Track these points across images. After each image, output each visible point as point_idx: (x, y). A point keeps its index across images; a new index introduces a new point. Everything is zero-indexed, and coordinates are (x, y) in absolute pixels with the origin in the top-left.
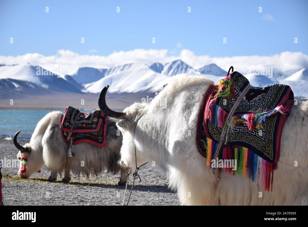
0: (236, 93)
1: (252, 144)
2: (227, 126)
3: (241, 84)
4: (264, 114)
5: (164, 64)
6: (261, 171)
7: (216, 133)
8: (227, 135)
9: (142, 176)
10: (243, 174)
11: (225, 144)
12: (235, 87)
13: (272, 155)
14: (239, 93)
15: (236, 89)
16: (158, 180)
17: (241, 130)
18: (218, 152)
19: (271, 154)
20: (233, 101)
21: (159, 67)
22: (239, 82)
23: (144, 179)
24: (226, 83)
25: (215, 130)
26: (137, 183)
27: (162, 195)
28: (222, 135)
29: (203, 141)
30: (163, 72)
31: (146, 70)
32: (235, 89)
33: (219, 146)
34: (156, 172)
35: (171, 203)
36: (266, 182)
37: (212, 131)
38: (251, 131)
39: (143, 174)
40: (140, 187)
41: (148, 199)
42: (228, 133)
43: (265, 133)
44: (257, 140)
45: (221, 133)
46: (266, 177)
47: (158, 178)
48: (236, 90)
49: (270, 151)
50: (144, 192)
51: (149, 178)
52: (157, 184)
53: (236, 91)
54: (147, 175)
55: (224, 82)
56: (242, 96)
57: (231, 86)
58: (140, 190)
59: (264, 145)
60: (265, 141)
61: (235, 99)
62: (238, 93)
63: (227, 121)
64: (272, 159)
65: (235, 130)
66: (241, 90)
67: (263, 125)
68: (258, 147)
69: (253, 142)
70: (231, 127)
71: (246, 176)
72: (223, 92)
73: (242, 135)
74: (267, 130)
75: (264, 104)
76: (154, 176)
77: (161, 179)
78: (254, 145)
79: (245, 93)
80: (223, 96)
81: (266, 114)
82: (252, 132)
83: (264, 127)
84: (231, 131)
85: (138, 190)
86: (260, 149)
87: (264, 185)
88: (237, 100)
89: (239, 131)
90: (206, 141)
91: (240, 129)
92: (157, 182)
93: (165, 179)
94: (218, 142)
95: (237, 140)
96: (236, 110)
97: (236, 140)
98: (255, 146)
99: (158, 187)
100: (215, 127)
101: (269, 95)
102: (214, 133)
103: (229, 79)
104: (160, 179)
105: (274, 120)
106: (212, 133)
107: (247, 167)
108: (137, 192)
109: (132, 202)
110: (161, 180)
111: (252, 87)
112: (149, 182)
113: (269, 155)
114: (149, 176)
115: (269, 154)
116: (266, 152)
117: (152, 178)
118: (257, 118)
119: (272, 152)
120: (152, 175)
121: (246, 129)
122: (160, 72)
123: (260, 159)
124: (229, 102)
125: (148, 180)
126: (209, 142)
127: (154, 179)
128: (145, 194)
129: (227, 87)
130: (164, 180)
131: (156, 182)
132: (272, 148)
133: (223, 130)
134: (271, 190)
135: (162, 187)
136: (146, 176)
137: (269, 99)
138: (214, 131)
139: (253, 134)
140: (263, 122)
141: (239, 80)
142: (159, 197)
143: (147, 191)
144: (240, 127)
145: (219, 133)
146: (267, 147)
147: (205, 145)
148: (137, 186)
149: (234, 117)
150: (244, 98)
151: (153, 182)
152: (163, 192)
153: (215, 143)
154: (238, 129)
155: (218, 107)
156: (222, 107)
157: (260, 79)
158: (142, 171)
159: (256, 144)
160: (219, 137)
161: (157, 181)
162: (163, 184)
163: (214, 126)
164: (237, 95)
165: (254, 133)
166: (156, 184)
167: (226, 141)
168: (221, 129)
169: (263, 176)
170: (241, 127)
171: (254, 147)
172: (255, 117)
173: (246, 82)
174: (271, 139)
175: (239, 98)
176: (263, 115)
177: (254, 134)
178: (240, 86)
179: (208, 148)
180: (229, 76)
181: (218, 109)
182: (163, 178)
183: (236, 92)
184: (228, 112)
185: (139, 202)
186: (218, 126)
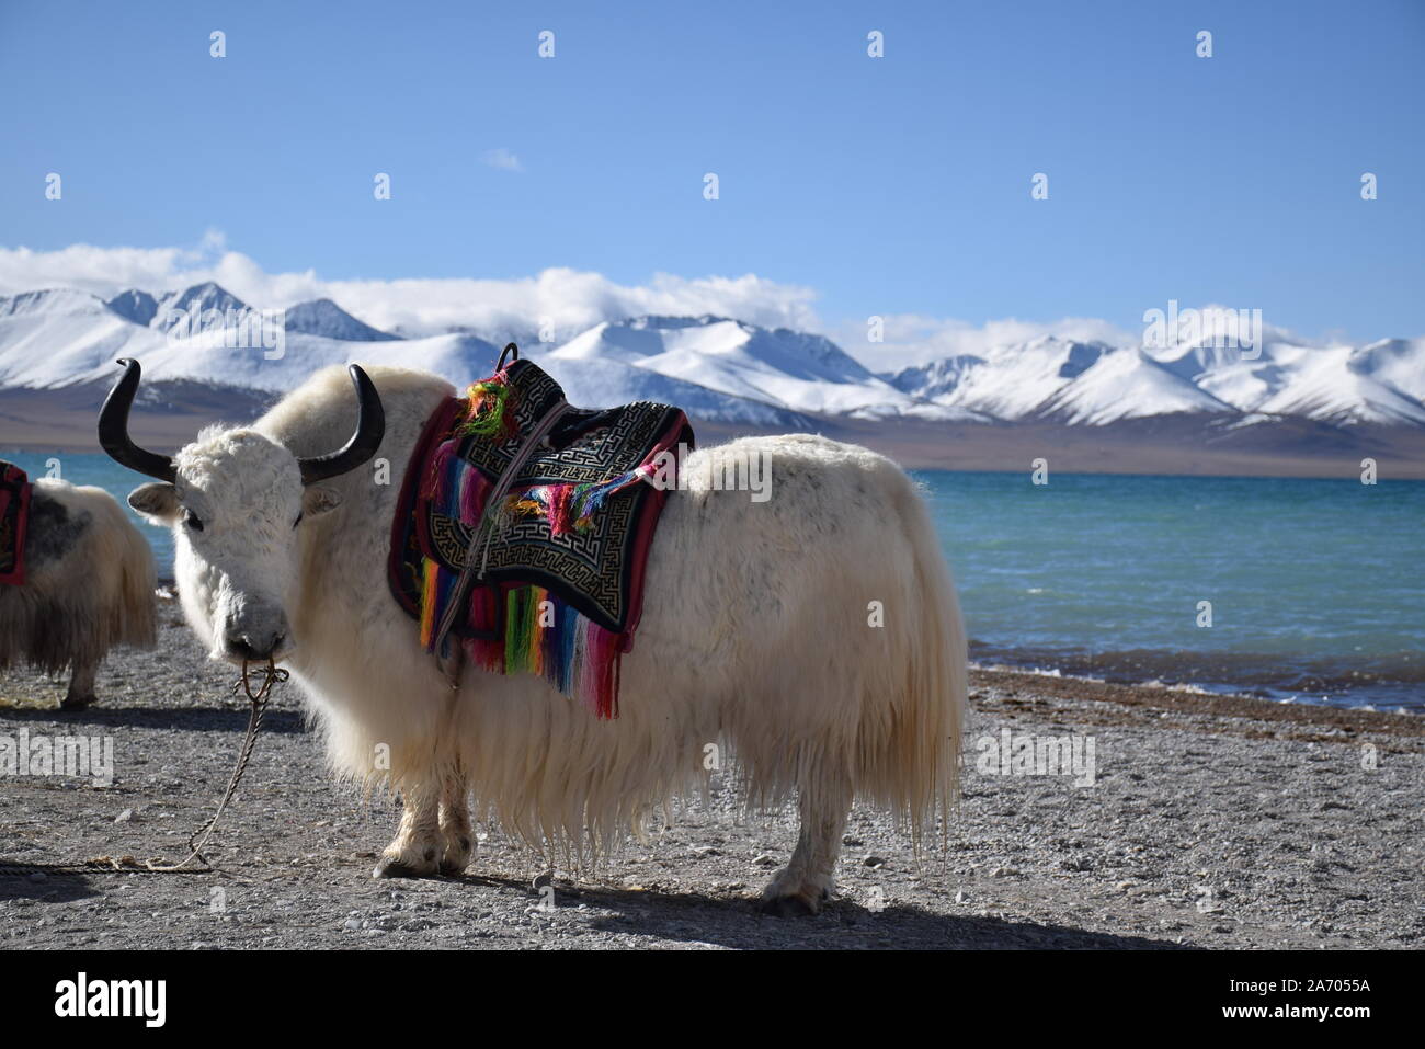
0: (522, 425)
1: (560, 575)
2: (489, 523)
3: (537, 397)
4: (601, 487)
5: (157, 296)
6: (585, 659)
7: (454, 544)
8: (486, 549)
9: (137, 677)
10: (532, 669)
11: (480, 577)
12: (520, 406)
13: (618, 609)
14: (529, 425)
15: (522, 411)
16: (195, 688)
17: (530, 534)
18: (456, 602)
19: (615, 606)
20: (511, 447)
21: (140, 306)
22: (533, 391)
23: (147, 685)
24: (491, 392)
25: (449, 533)
26: (125, 700)
27: (221, 740)
28: (472, 552)
29: (413, 567)
30: (155, 322)
31: (97, 313)
32: (518, 413)
33: (459, 585)
34: (184, 663)
35: (261, 766)
36: (600, 691)
37: (441, 537)
38: (560, 536)
39: (141, 668)
40: (138, 713)
41: (182, 756)
42: (490, 546)
43: (601, 542)
44: (575, 563)
45: (469, 542)
46: (600, 677)
47: (195, 681)
48: (521, 416)
49: (613, 596)
50: (159, 730)
51: (164, 684)
52: (197, 704)
53: (520, 419)
54: (156, 674)
55: (485, 390)
56: (540, 432)
57: (506, 403)
58: (142, 725)
59: (596, 579)
60: (600, 567)
61: (515, 444)
62: (526, 423)
63: (489, 508)
64: (618, 621)
65: (513, 535)
66: (538, 417)
67: (595, 521)
68: (579, 584)
69: (563, 569)
70: (501, 524)
71: (540, 674)
72: (482, 420)
73: (533, 549)
74: (609, 534)
75: (602, 458)
76: (178, 674)
77: (206, 684)
78: (565, 580)
79: (550, 426)
80: (480, 431)
81: (606, 486)
82: (562, 539)
83: (599, 525)
84: (498, 538)
85: (136, 725)
86: (583, 590)
87: (594, 702)
88: (524, 447)
89: (524, 539)
90: (420, 567)
91: (528, 532)
92: (193, 697)
93: (217, 686)
94: (457, 573)
95: (515, 565)
96: (519, 475)
97: (511, 566)
98: (569, 582)
99: (201, 711)
100: (451, 524)
101: (619, 432)
102: (446, 542)
103: (501, 382)
104: (203, 687)
105: (628, 505)
106: (440, 543)
107: (543, 646)
108: (131, 730)
109: (130, 768)
110: (207, 689)
111: (572, 408)
112: (168, 695)
113: (609, 610)
114: (163, 677)
115: (608, 606)
116: (600, 601)
117: (175, 683)
118: (578, 500)
119: (618, 602)
120: (171, 671)
121: (544, 529)
122: (146, 324)
123: (582, 622)
124: (496, 450)
125: (164, 690)
126: (430, 569)
127: (183, 685)
128: (163, 736)
129: (495, 404)
130: (215, 690)
131: (190, 695)
132: (619, 589)
133: (475, 536)
134: (616, 714)
135: (214, 711)
136: (151, 676)
137: (619, 443)
138: (448, 538)
139: (565, 545)
140: (595, 511)
141: (531, 384)
142: (211, 745)
143: (169, 728)
144: (527, 526)
145: (462, 545)
146: (604, 585)
147: (416, 581)
148: (127, 709)
149: (510, 496)
150: (546, 439)
151: (179, 694)
152: (222, 731)
153: (447, 574)
154: (522, 532)
155: (463, 466)
156: (474, 466)
157: (474, 350)
158: (136, 660)
159: (571, 577)
160: (462, 555)
161: (194, 692)
162: (217, 700)
163: (449, 522)
164: (522, 430)
165: (567, 543)
166: (193, 703)
167: (483, 567)
168: (468, 531)
169: (589, 674)
170: (531, 525)
171: (565, 584)
172: (572, 496)
173: (555, 393)
174: (617, 560)
175: (528, 439)
176: (596, 489)
177: (569, 546)
178: (533, 403)
179: (426, 591)
180: (503, 371)
181: (461, 470)
182: (211, 682)
183: (522, 422)
184: (493, 481)
185: (154, 767)
186: (461, 522)
